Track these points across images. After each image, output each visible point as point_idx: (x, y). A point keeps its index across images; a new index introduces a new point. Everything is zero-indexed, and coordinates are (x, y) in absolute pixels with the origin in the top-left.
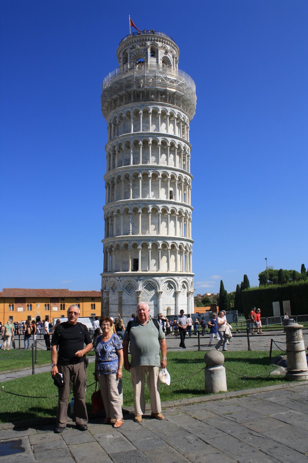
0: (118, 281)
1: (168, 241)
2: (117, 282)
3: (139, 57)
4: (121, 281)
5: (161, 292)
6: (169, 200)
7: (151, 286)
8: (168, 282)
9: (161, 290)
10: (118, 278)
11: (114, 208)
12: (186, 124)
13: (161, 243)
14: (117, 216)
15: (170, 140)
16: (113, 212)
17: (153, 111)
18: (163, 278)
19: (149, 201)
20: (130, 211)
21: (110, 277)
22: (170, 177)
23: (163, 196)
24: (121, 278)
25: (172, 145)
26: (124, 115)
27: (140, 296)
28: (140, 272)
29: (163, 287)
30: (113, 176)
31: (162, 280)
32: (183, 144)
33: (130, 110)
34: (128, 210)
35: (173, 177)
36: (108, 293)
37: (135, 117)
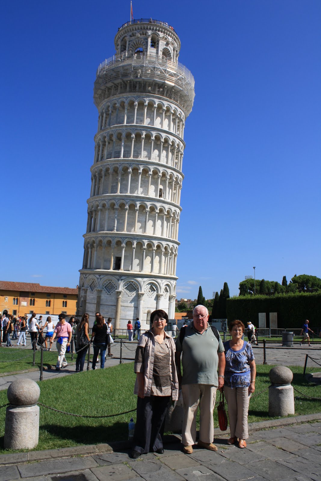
0: (98, 278)
1: (154, 241)
2: (96, 279)
3: (139, 46)
4: (101, 279)
5: (143, 294)
6: (158, 198)
7: (133, 287)
8: (150, 283)
9: (143, 292)
10: (98, 276)
11: (100, 201)
12: (182, 121)
13: (146, 242)
14: (101, 210)
15: (164, 135)
16: (98, 206)
17: (148, 104)
18: (145, 279)
19: (137, 197)
20: (116, 207)
21: (90, 274)
22: (161, 174)
23: (152, 193)
24: (102, 277)
25: (166, 141)
26: (118, 105)
27: (120, 296)
28: (122, 271)
29: (145, 288)
30: (101, 168)
31: (144, 282)
32: (177, 141)
33: (124, 100)
34: (114, 205)
35: (164, 175)
36: (86, 291)
37: (129, 108)
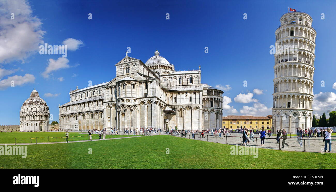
0: (281, 111)
1: (304, 95)
2: (280, 112)
3: (293, 20)
4: (282, 112)
5: (300, 117)
6: (305, 77)
7: (296, 115)
8: (303, 113)
9: (300, 116)
10: (281, 110)
11: (280, 80)
12: (314, 47)
13: (301, 95)
14: (280, 83)
15: (307, 52)
16: (279, 81)
17: (300, 40)
18: (301, 111)
19: (296, 77)
20: (287, 81)
21: (277, 110)
22: (306, 68)
23: (301, 75)
24: (282, 110)
25: (308, 55)
26: (285, 41)
27: (291, 118)
28: (291, 108)
29: (301, 115)
30: (279, 66)
31: (300, 112)
32: (312, 55)
33: (288, 39)
34: (286, 80)
35: (307, 68)
36: (276, 117)
37: (290, 42)
